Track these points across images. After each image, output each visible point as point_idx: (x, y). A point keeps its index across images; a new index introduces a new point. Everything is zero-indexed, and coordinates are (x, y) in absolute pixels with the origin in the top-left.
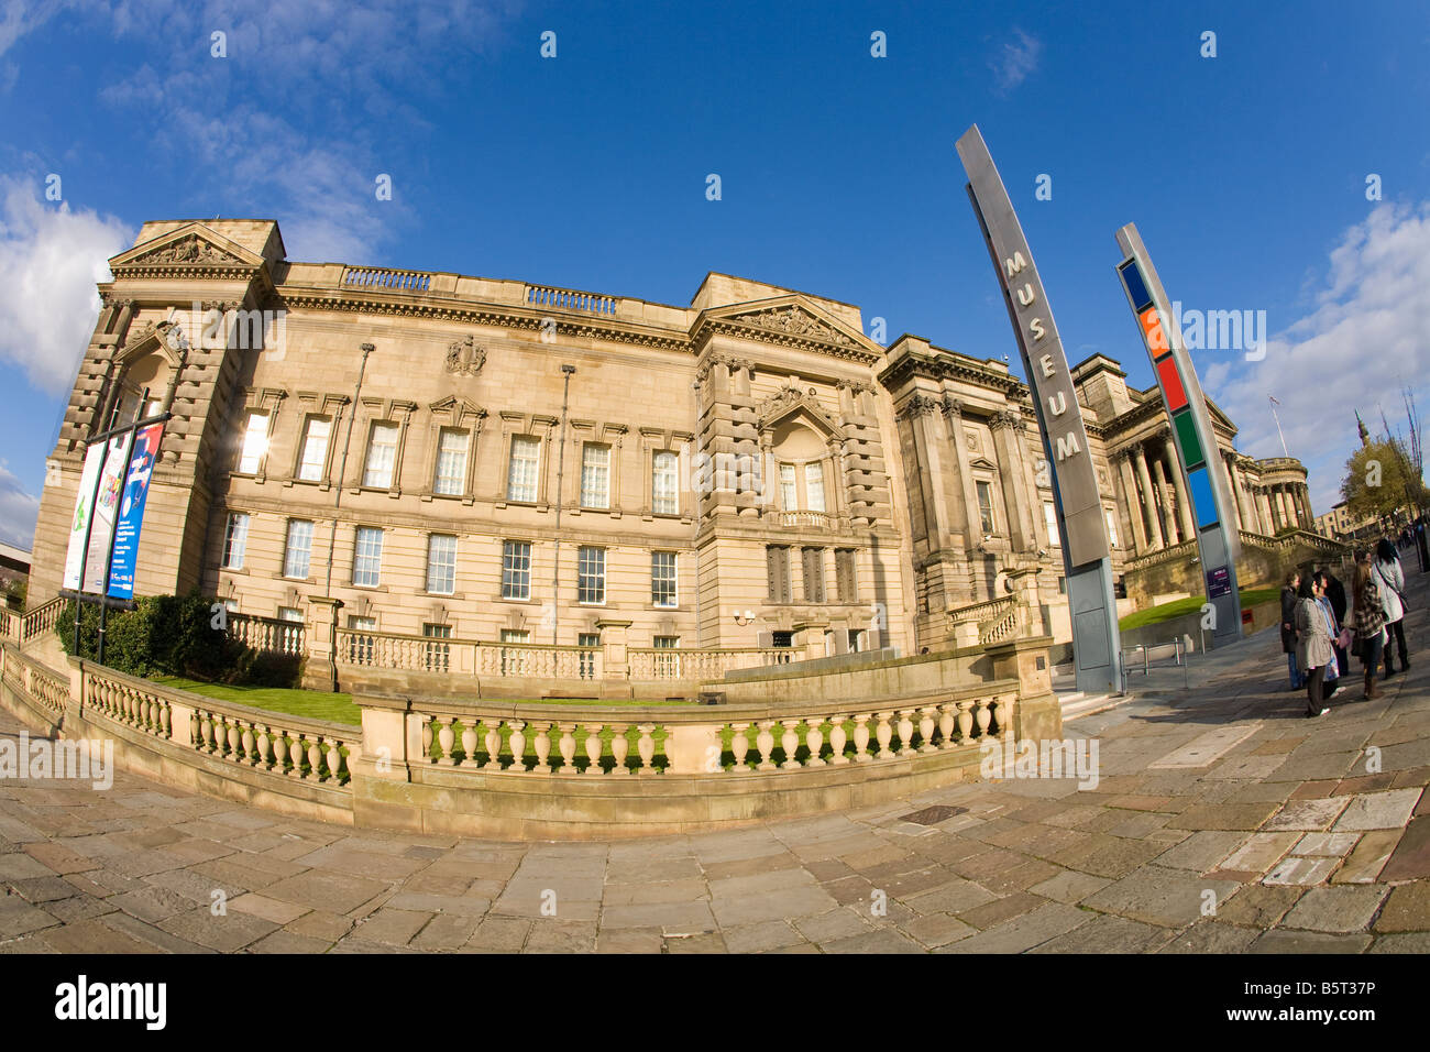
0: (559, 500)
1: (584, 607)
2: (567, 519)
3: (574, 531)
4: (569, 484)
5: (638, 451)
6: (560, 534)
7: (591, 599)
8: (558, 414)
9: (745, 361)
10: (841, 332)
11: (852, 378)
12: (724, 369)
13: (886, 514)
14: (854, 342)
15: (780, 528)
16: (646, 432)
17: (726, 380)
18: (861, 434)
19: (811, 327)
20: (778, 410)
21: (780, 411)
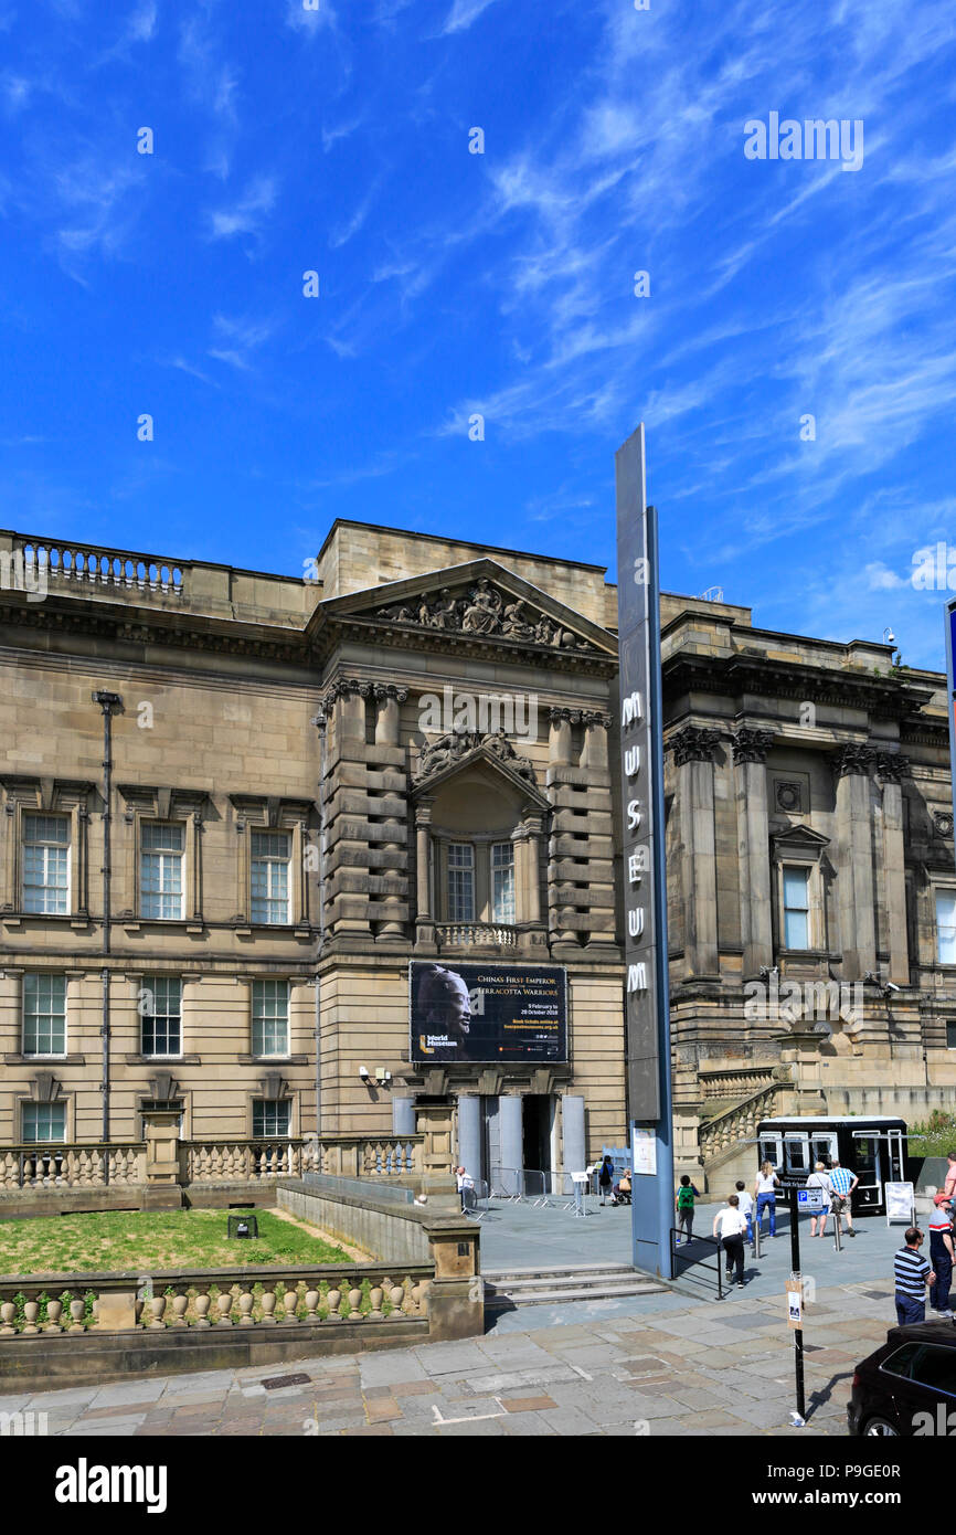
0: (108, 909)
1: (150, 1063)
2: (119, 937)
3: (132, 955)
4: (122, 884)
5: (228, 830)
6: (110, 963)
7: (161, 1050)
8: (97, 775)
9: (392, 688)
10: (560, 625)
11: (573, 704)
12: (356, 701)
13: (607, 924)
14: (582, 641)
15: (433, 950)
16: (238, 800)
17: (360, 721)
18: (579, 800)
19: (508, 619)
20: (440, 768)
21: (444, 770)
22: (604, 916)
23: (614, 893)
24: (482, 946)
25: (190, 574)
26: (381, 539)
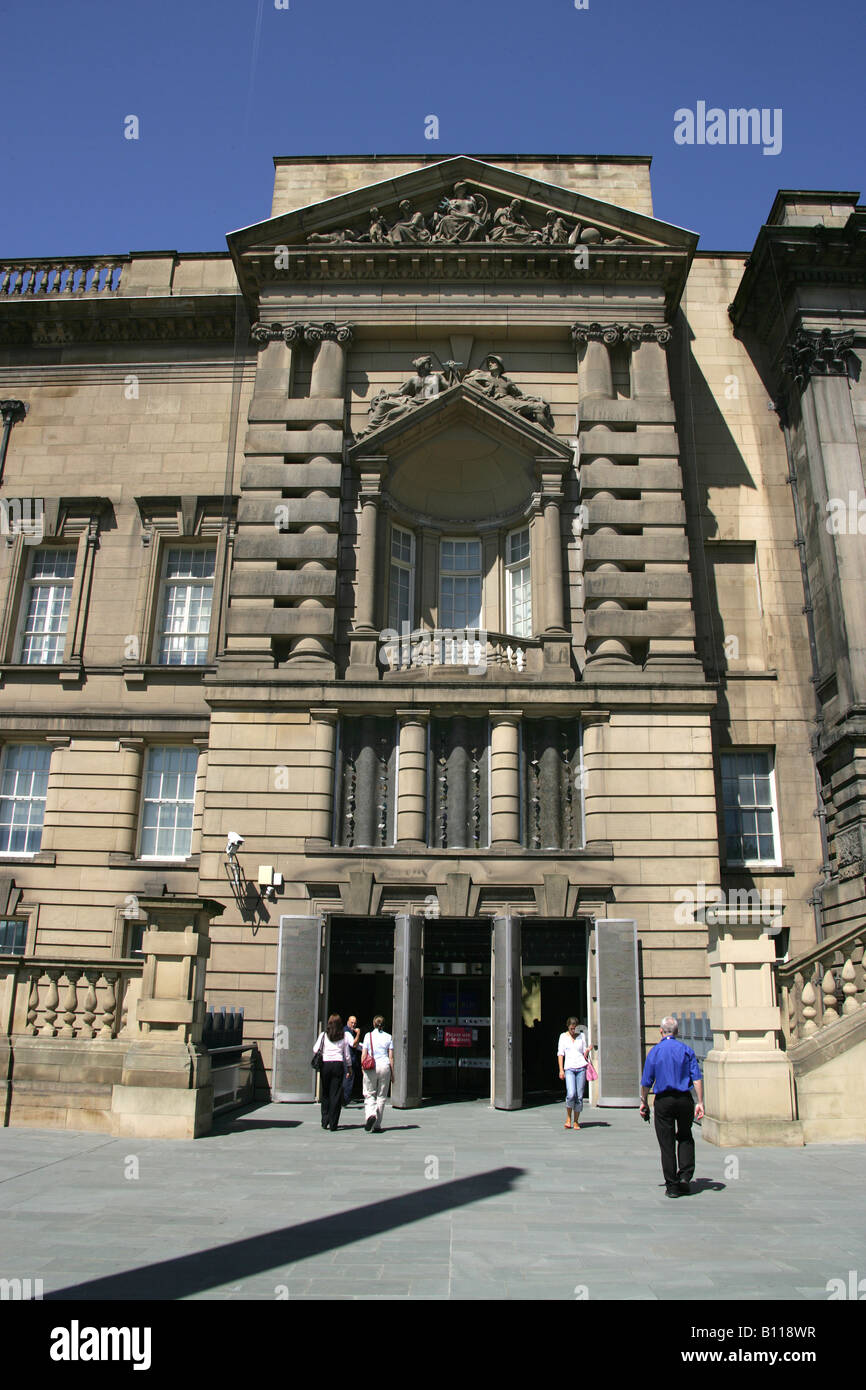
5: (131, 546)
9: (329, 326)
10: (574, 221)
11: (605, 319)
12: (279, 351)
13: (679, 625)
14: (611, 235)
15: (373, 676)
16: (150, 507)
17: (283, 371)
18: (623, 443)
19: (498, 223)
20: (393, 417)
21: (399, 419)
22: (675, 613)
23: (689, 576)
24: (455, 667)
25: (129, 268)
26: (329, 169)
